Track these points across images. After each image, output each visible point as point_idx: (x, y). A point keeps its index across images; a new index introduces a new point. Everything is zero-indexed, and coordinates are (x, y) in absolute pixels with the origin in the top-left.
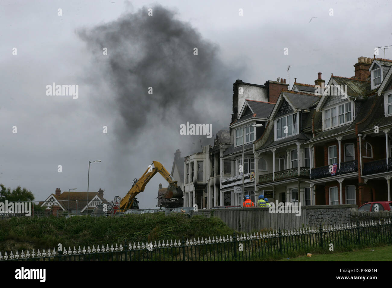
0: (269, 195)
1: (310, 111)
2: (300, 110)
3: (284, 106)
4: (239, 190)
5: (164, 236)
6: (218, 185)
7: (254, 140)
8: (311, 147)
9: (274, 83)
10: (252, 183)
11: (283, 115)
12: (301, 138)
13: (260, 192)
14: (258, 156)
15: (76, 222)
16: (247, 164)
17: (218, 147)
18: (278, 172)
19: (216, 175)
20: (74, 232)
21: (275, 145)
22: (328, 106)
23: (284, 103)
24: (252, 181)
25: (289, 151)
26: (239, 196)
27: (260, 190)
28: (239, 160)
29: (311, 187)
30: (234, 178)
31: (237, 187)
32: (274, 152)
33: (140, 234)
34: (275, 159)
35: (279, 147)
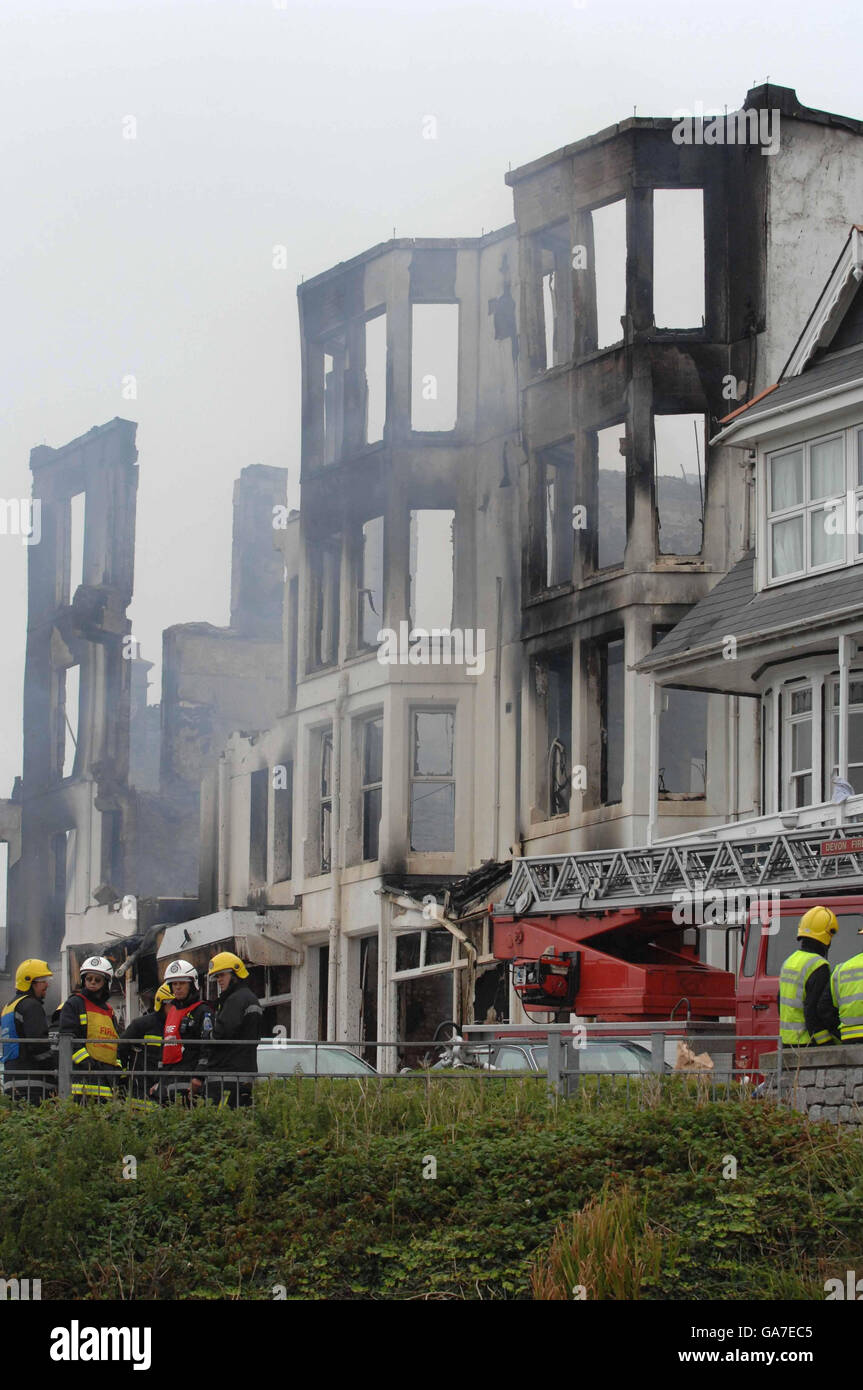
28: (799, 687)
30: (766, 828)
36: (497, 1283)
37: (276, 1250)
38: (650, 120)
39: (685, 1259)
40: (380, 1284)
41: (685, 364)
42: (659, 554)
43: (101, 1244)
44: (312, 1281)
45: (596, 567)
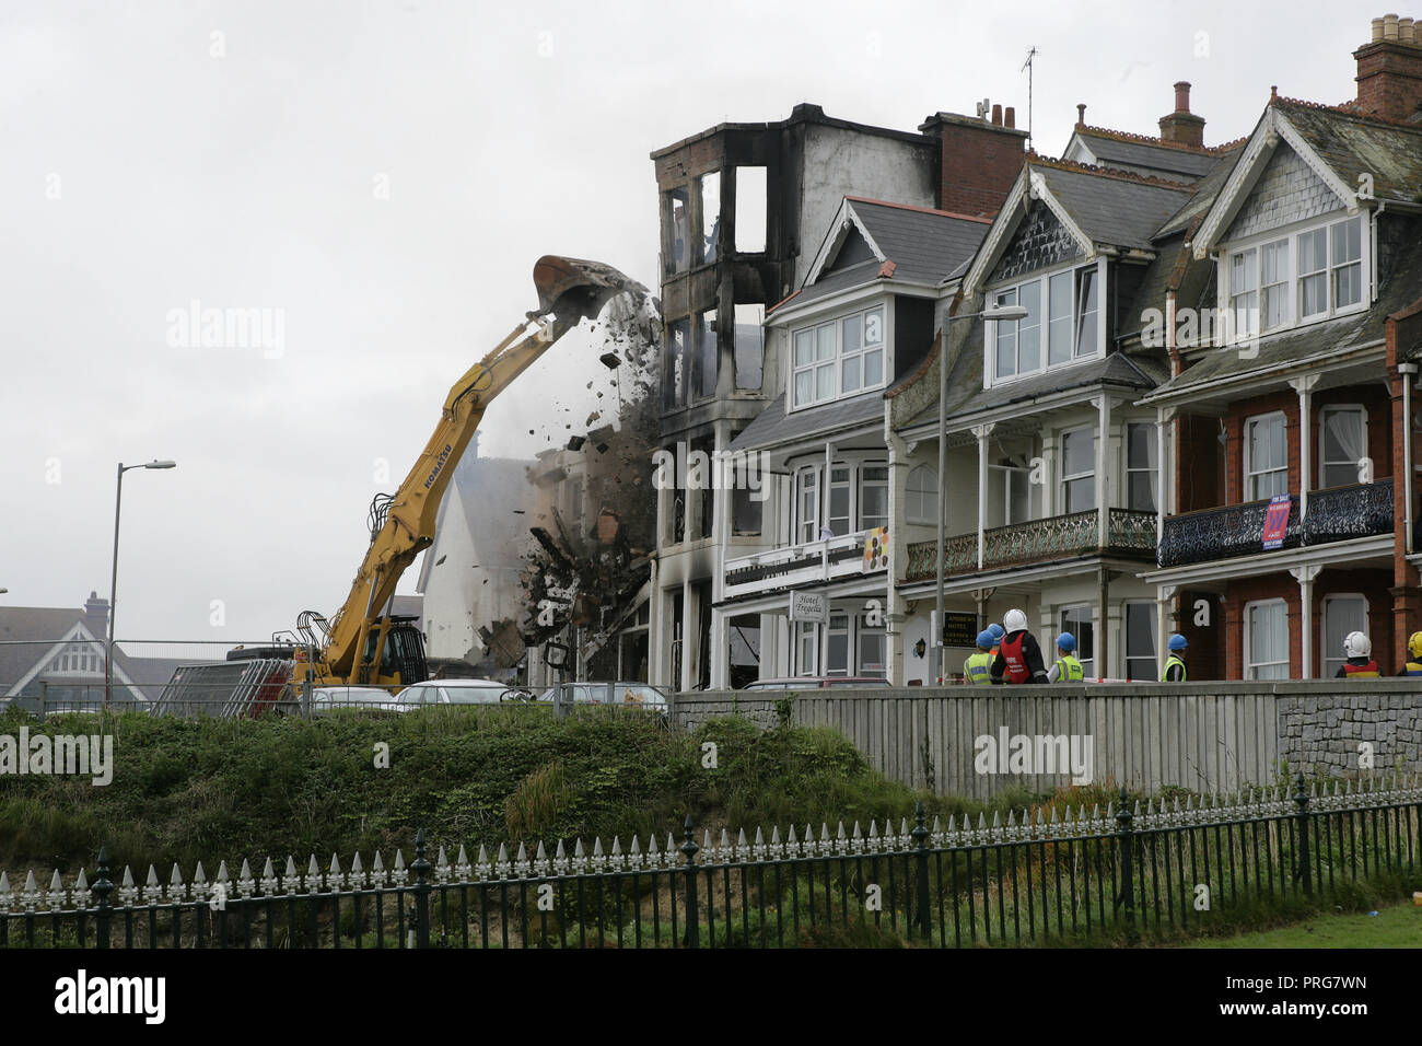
0: (958, 631)
1: (1157, 254)
2: (1112, 251)
3: (1033, 228)
4: (810, 610)
5: (580, 807)
6: (702, 585)
7: (884, 384)
8: (1166, 419)
9: (959, 125)
10: (874, 579)
11: (1031, 269)
12: (1117, 378)
13: (910, 618)
14: (908, 456)
15: (147, 741)
16: (848, 489)
17: (705, 413)
18: (999, 529)
19: (692, 540)
20: (146, 787)
21: (992, 409)
22: (1247, 233)
23: (1036, 216)
24: (872, 567)
25: (1055, 433)
26: (807, 635)
27: (913, 609)
28: (808, 471)
29: (1160, 598)
30: (786, 555)
31: (801, 594)
32: (984, 437)
33: (464, 800)
34: (990, 470)
35: (1010, 414)
36: (490, 811)
37: (389, 794)
38: (735, 124)
39: (580, 799)
40: (435, 811)
41: (753, 274)
42: (735, 388)
43: (300, 791)
44: (402, 810)
45: (702, 395)
